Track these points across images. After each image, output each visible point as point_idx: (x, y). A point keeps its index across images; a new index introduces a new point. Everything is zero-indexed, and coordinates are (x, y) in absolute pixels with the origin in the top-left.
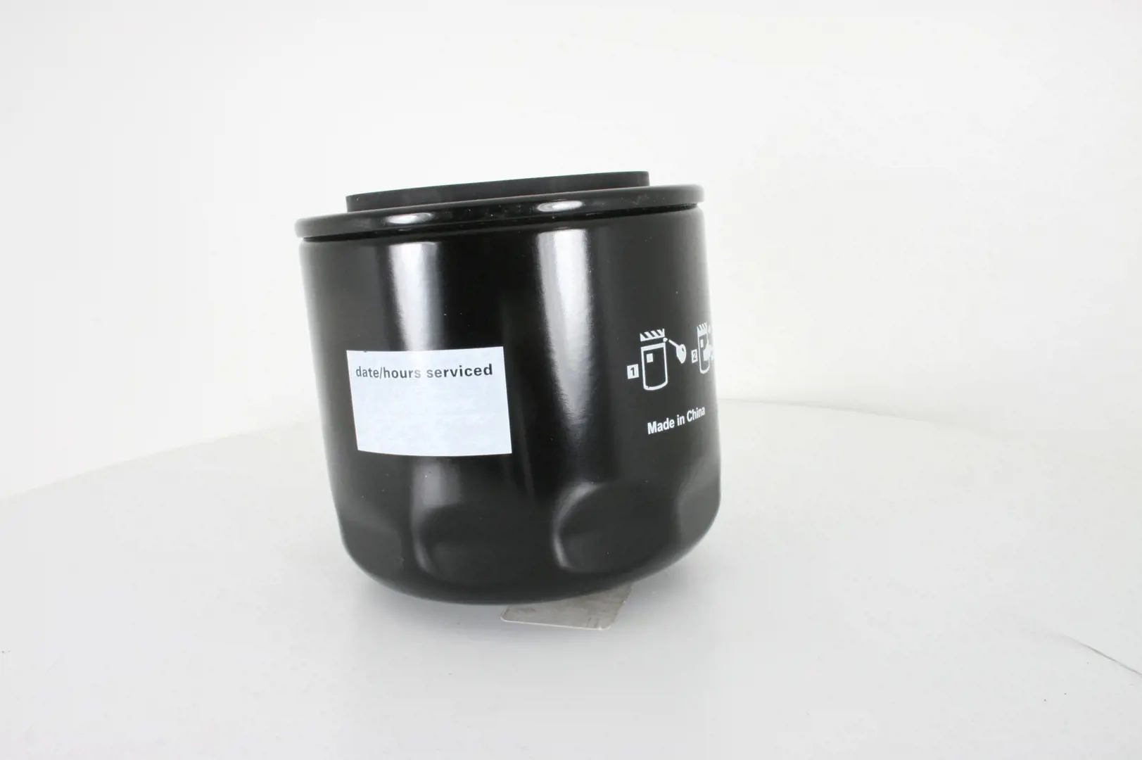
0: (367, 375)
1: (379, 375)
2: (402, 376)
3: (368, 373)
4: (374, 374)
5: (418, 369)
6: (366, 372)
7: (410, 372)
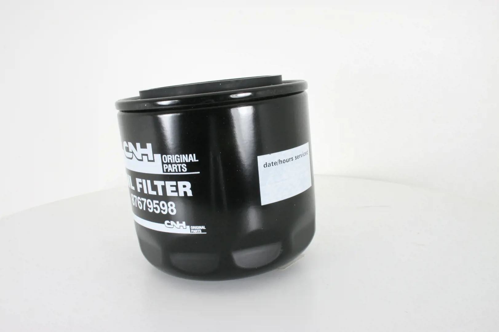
0: (270, 166)
1: (277, 164)
2: (287, 162)
3: (271, 164)
4: (275, 164)
5: (292, 157)
6: (270, 165)
7: (290, 159)
